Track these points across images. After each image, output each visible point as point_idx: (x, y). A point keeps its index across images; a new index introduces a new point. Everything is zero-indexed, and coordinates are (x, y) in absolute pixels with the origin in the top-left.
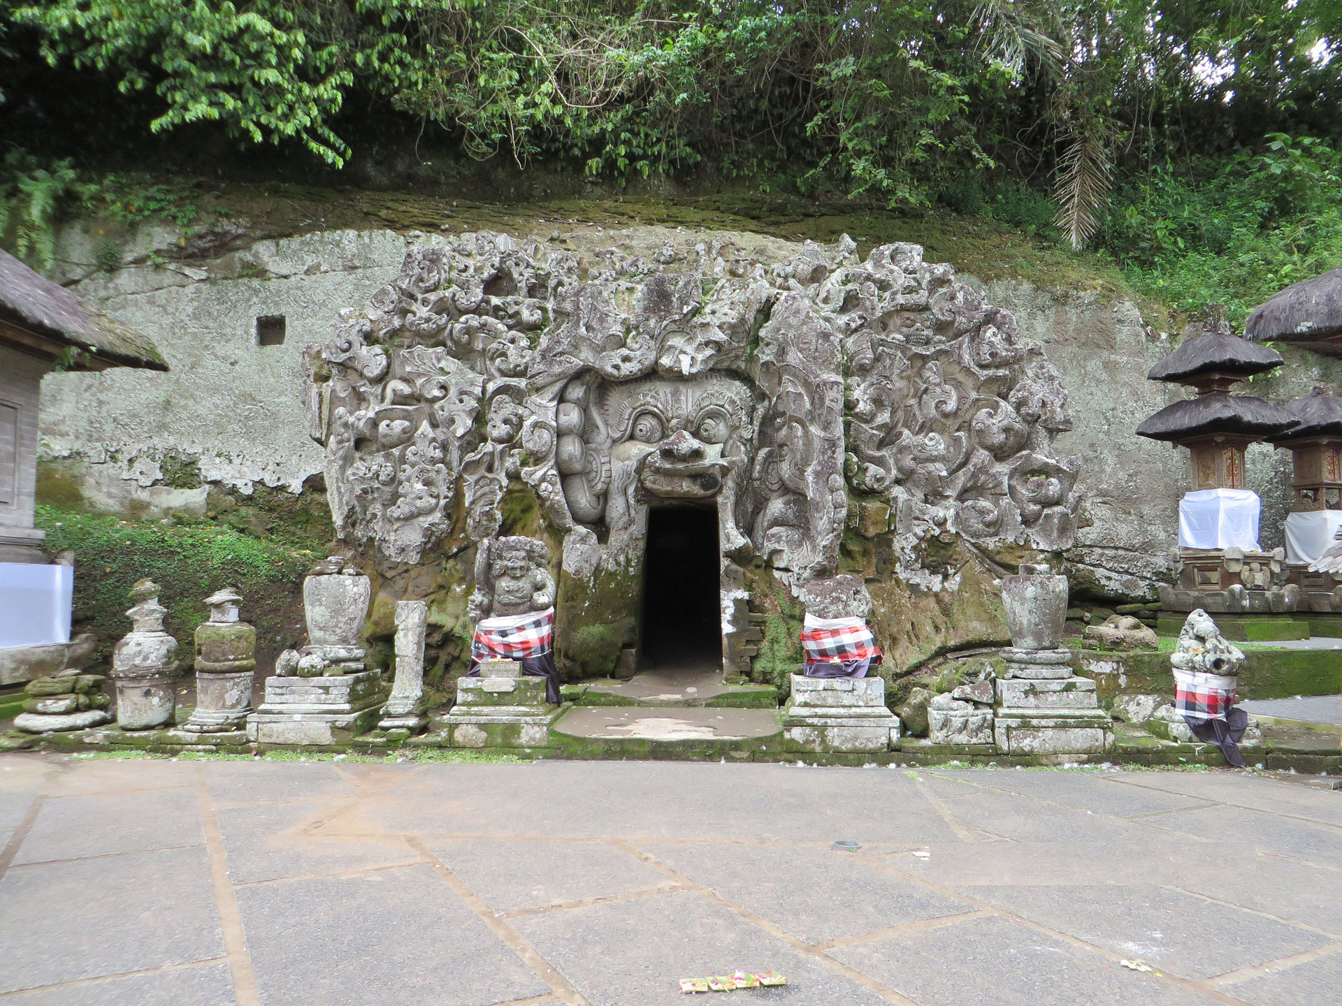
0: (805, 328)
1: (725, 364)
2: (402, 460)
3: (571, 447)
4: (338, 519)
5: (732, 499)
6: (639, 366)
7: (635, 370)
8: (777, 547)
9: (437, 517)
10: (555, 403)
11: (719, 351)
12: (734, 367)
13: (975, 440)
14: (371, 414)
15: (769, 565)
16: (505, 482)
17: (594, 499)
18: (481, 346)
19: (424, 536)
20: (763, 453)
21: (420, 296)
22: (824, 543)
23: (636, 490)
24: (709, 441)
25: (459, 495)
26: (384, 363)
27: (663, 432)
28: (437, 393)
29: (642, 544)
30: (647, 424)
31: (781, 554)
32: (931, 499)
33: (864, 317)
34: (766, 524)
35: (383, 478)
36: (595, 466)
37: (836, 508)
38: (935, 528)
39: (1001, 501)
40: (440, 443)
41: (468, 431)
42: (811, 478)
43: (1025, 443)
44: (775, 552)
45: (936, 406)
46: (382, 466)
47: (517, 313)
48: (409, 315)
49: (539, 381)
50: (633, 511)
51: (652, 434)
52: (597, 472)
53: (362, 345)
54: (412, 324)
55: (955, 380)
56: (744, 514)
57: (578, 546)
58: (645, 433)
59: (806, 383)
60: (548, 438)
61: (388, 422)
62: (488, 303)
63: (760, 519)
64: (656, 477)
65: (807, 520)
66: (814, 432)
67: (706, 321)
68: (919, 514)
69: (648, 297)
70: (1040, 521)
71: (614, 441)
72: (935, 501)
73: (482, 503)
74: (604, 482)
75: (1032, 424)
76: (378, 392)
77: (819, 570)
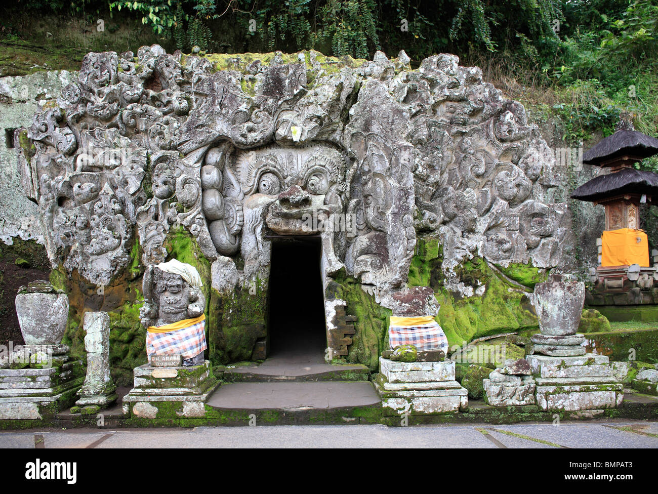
0: (384, 107)
1: (325, 137)
2: (92, 212)
3: (213, 200)
4: (51, 255)
5: (332, 235)
6: (262, 135)
7: (258, 138)
8: (364, 269)
9: (120, 251)
10: (199, 164)
11: (321, 124)
12: (331, 139)
13: (496, 193)
14: (67, 178)
15: (358, 281)
16: (167, 227)
17: (233, 238)
18: (144, 127)
19: (112, 266)
20: (353, 202)
21: (96, 90)
22: (400, 265)
23: (262, 230)
24: (315, 193)
25: (134, 236)
26: (73, 140)
27: (281, 187)
29: (267, 270)
30: (269, 179)
31: (367, 274)
32: (467, 234)
33: (421, 105)
34: (355, 253)
35: (78, 225)
36: (231, 213)
37: (408, 240)
38: (470, 254)
39: (513, 235)
40: (119, 199)
41: (138, 190)
42: (390, 218)
43: (529, 195)
44: (363, 272)
45: (471, 169)
46: (77, 217)
47: (169, 102)
48: (89, 104)
49: (186, 147)
50: (260, 246)
51: (273, 188)
52: (233, 218)
53: (55, 127)
54: (91, 110)
55: (484, 150)
56: (339, 247)
57: (222, 270)
58: (267, 187)
59: (386, 148)
60: (195, 191)
61: (79, 184)
62: (147, 95)
63: (350, 250)
64: (277, 220)
65: (387, 250)
66: (392, 183)
67: (310, 101)
68: (459, 245)
69: (267, 84)
70: (539, 248)
71: (245, 194)
72: (470, 236)
73: (152, 242)
74: (240, 225)
75: (534, 181)
76: (71, 163)
77: (395, 284)
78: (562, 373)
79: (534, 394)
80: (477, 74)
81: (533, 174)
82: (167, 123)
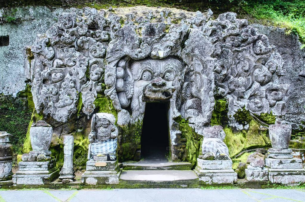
1: (173, 54)
2: (60, 87)
3: (120, 83)
4: (37, 107)
5: (175, 100)
6: (145, 55)
7: (143, 56)
8: (190, 116)
9: (73, 106)
10: (115, 67)
11: (172, 49)
12: (176, 55)
13: (254, 79)
14: (49, 71)
15: (187, 122)
16: (96, 95)
17: (128, 100)
18: (87, 47)
19: (68, 113)
20: (186, 84)
21: (66, 30)
22: (207, 115)
23: (142, 97)
24: (168, 80)
25: (80, 99)
26: (53, 53)
27: (152, 77)
28: (72, 63)
29: (143, 115)
30: (147, 74)
31: (191, 118)
33: (218, 38)
34: (186, 108)
35: (53, 93)
36: (128, 89)
37: (211, 103)
38: (241, 109)
39: (263, 100)
40: (73, 81)
41: (83, 77)
42: (203, 93)
43: (271, 80)
44: (189, 117)
45: (242, 68)
46: (53, 89)
47: (99, 36)
48: (62, 36)
49: (110, 60)
50: (141, 104)
51: (148, 78)
52: (129, 91)
53: (45, 47)
54: (63, 40)
55: (248, 59)
56: (178, 105)
57: (123, 116)
58: (146, 77)
59: (201, 60)
60: (113, 79)
61: (55, 74)
62: (89, 32)
63: (183, 106)
64: (150, 93)
65: (201, 107)
66: (204, 77)
67: (167, 39)
68: (236, 104)
69: (147, 31)
70: (275, 106)
71: (135, 80)
72: (241, 100)
73: (88, 101)
74: (131, 94)
75: (273, 74)
76: (51, 63)
77: (205, 124)
78: (281, 166)
79: (268, 176)
80: (245, 23)
81: (272, 70)
82: (98, 46)
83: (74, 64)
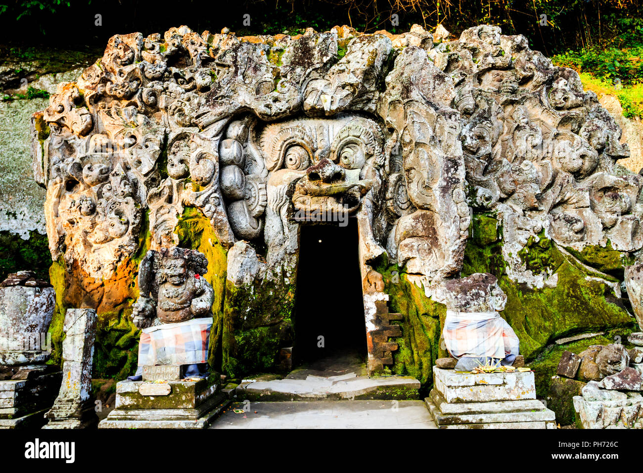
0: (424, 72)
1: (359, 107)
2: (100, 195)
3: (233, 176)
4: (53, 245)
5: (370, 215)
6: (287, 105)
7: (284, 109)
8: (410, 255)
9: (126, 239)
10: (218, 138)
11: (354, 92)
12: (366, 109)
13: (558, 166)
14: (77, 160)
15: (402, 270)
16: (181, 210)
17: (254, 220)
18: (164, 105)
19: (116, 256)
20: (393, 178)
21: (117, 70)
22: (452, 248)
23: (288, 210)
24: (349, 167)
25: (143, 221)
26: (89, 120)
27: (309, 161)
28: (128, 141)
29: (295, 258)
30: (296, 153)
31: (413, 261)
32: (529, 213)
33: (464, 74)
34: (398, 237)
35: (83, 210)
36: (253, 193)
37: (461, 217)
38: (535, 236)
39: (584, 213)
40: (131, 181)
41: (152, 170)
42: (437, 193)
43: (597, 167)
44: (408, 259)
45: (527, 140)
46: (83, 201)
47: (192, 79)
48: (109, 83)
49: (204, 120)
50: (286, 230)
51: (301, 162)
52: (255, 197)
53: (71, 107)
54: (110, 90)
55: (539, 119)
56: (379, 230)
57: (239, 258)
58: (294, 161)
59: (428, 116)
60: (211, 167)
61: (89, 165)
62: (170, 72)
63: (392, 234)
64: (305, 198)
65: (435, 232)
66: (437, 153)
67: (342, 68)
68: (521, 225)
69: (295, 54)
70: (617, 227)
71: (269, 171)
72: (533, 215)
73: (163, 227)
74: (262, 206)
75: (600, 151)
76: (84, 144)
77: (448, 273)
80: (522, 42)
81: (599, 144)
83: (131, 143)
